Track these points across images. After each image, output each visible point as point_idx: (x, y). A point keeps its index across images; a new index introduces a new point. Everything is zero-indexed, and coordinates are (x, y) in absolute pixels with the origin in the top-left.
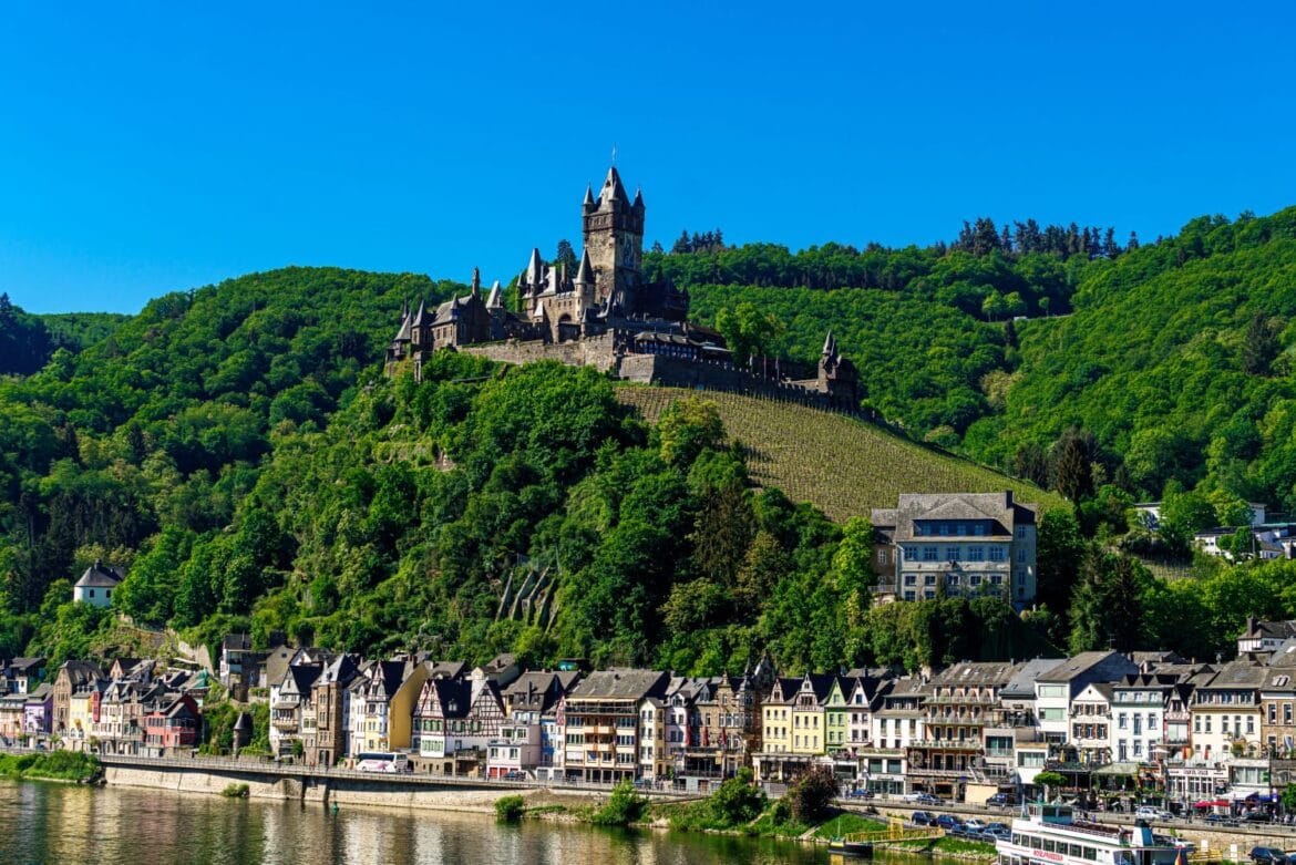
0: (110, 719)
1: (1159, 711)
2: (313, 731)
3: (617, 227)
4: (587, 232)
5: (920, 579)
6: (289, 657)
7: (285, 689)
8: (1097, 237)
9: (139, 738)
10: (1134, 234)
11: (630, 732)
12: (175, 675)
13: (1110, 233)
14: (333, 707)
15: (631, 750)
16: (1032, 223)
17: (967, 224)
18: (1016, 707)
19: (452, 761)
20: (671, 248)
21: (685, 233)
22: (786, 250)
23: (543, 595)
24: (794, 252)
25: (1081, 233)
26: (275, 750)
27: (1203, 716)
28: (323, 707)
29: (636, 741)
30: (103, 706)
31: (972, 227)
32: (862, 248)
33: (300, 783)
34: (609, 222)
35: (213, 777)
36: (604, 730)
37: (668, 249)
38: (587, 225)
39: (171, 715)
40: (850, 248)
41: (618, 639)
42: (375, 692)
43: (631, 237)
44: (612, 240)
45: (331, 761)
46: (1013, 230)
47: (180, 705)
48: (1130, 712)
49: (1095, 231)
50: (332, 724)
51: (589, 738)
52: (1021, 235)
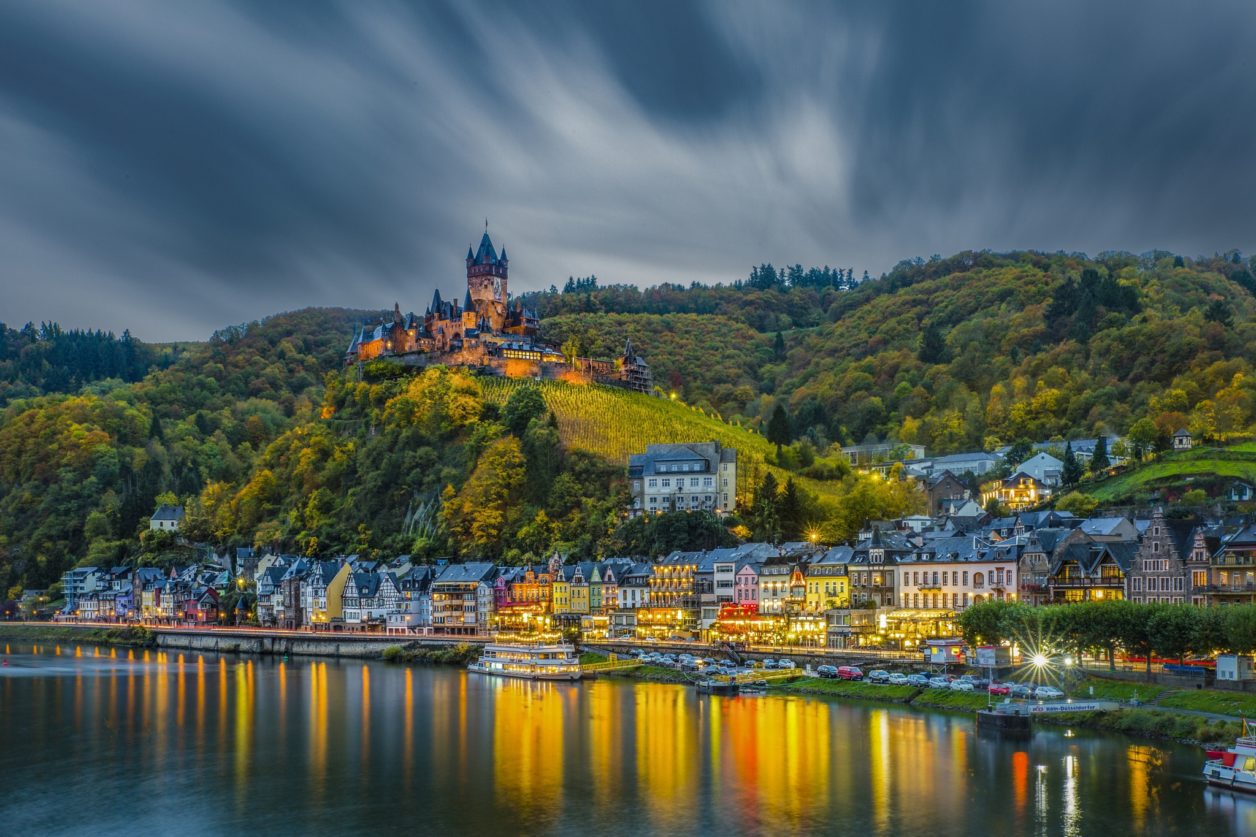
0: (166, 605)
1: (788, 579)
2: (282, 607)
5: (660, 499)
6: (273, 561)
7: (265, 583)
8: (842, 275)
10: (866, 272)
11: (472, 603)
12: (207, 575)
13: (851, 271)
14: (293, 592)
15: (473, 614)
16: (798, 267)
17: (755, 268)
18: (702, 580)
19: (365, 625)
20: (562, 289)
21: (571, 279)
22: (636, 288)
24: (641, 290)
25: (831, 273)
26: (260, 619)
27: (814, 581)
28: (287, 592)
29: (476, 609)
30: (162, 596)
31: (758, 270)
32: (687, 286)
33: (270, 640)
36: (456, 602)
37: (560, 290)
39: (202, 600)
40: (679, 286)
42: (318, 582)
43: (499, 280)
45: (294, 627)
46: (787, 272)
47: (207, 595)
48: (770, 580)
49: (841, 271)
50: (293, 603)
52: (791, 274)
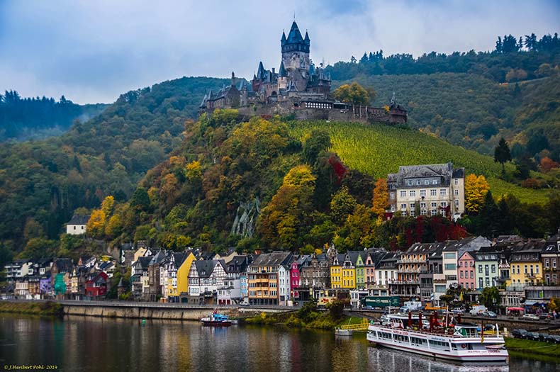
1: (496, 263)
2: (148, 286)
5: (408, 205)
6: (144, 252)
7: (137, 268)
11: (276, 281)
15: (275, 289)
19: (203, 297)
22: (411, 57)
24: (415, 58)
27: (516, 265)
29: (277, 285)
36: (264, 281)
39: (95, 281)
42: (172, 267)
43: (303, 54)
48: (483, 264)
51: (258, 284)
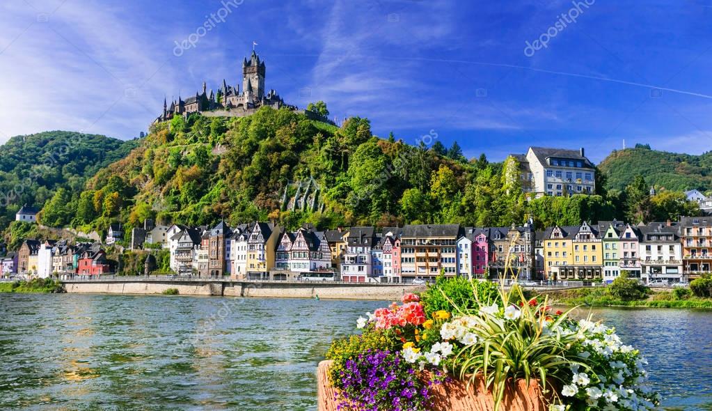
2: (207, 260)
3: (258, 72)
4: (245, 74)
5: (554, 186)
7: (182, 240)
9: (73, 272)
11: (453, 255)
14: (220, 247)
15: (453, 265)
23: (311, 198)
28: (214, 248)
29: (457, 260)
34: (255, 69)
35: (149, 285)
36: (434, 254)
38: (245, 71)
39: (96, 259)
41: (373, 216)
42: (255, 238)
44: (257, 77)
47: (100, 255)
50: (221, 256)
51: (419, 259)
